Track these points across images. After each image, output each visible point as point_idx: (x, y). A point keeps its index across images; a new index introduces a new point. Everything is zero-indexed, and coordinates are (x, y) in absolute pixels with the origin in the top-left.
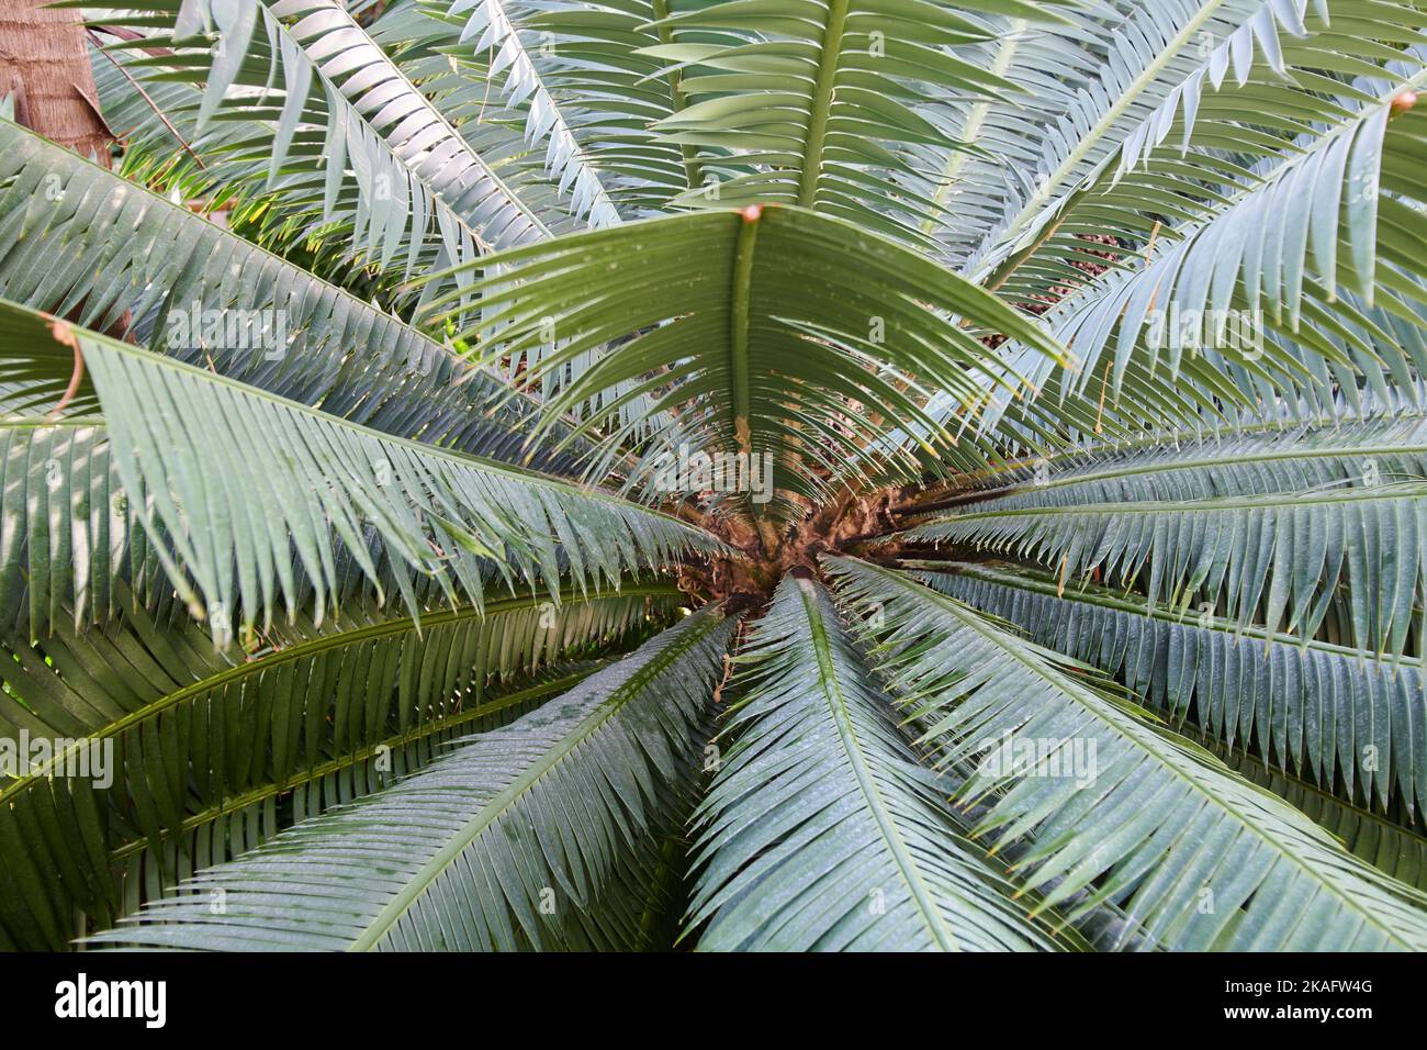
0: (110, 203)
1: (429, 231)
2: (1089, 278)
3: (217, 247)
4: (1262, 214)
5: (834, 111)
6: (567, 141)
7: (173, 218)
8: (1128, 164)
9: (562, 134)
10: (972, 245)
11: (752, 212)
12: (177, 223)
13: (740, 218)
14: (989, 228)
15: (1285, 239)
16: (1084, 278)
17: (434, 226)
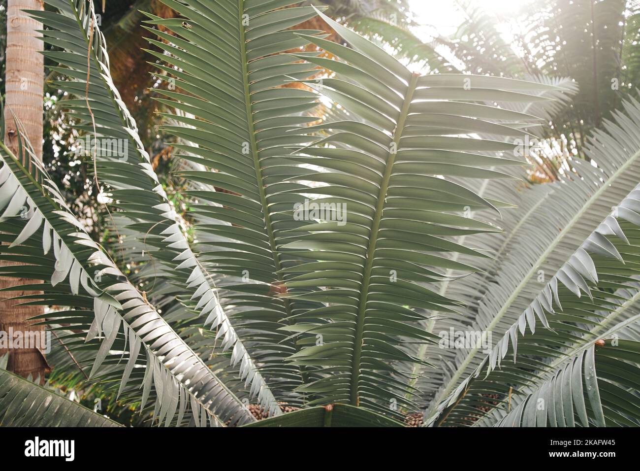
0: (44, 404)
1: (187, 408)
2: (484, 413)
3: (89, 421)
4: (552, 393)
5: (363, 348)
6: (249, 362)
7: (71, 408)
8: (492, 366)
9: (247, 361)
10: (431, 396)
11: (329, 407)
12: (72, 411)
13: (324, 409)
14: (438, 388)
15: (564, 406)
16: (482, 414)
17: (189, 406)
